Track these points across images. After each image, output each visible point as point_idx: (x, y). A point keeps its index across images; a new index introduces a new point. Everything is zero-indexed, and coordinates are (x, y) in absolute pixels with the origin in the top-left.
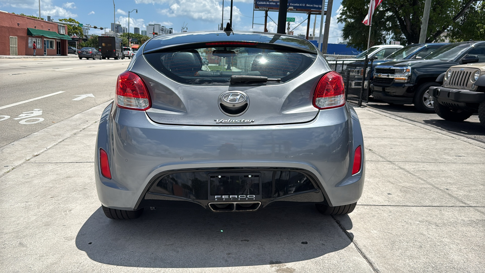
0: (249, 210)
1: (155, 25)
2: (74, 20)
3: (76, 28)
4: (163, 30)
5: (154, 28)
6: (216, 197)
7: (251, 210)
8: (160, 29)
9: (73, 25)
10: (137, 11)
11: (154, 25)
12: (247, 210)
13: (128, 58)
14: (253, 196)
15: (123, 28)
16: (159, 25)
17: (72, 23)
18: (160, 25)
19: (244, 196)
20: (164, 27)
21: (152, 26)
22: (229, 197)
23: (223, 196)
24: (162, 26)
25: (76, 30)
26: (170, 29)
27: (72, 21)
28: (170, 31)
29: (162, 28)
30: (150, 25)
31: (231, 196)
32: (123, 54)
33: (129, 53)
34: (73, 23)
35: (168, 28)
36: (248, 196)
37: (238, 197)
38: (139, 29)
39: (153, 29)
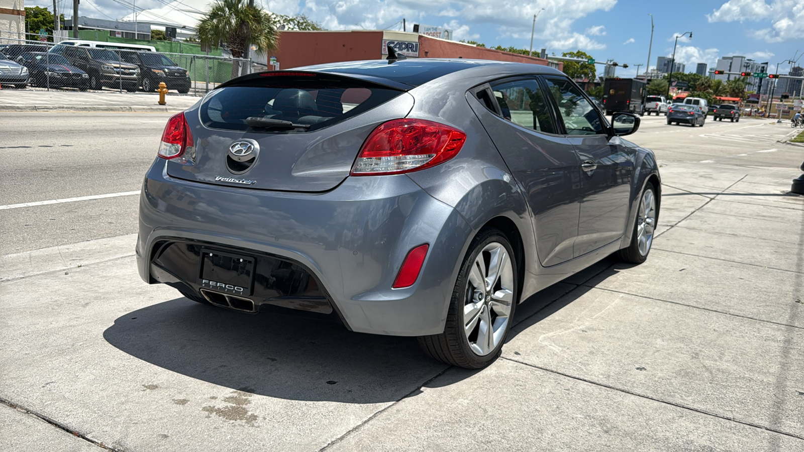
0: (246, 311)
1: (734, 58)
2: (585, 53)
3: (586, 67)
4: (749, 66)
5: (731, 63)
6: (204, 281)
7: (248, 311)
8: (743, 64)
9: (582, 62)
10: (691, 35)
11: (732, 58)
12: (245, 310)
13: (654, 114)
14: (241, 289)
15: (677, 64)
16: (742, 57)
17: (580, 59)
18: (745, 58)
19: (232, 287)
20: (751, 60)
21: (728, 60)
22: (217, 284)
23: (211, 282)
24: (748, 60)
25: (584, 70)
26: (762, 64)
27: (582, 55)
28: (763, 67)
29: (747, 63)
30: (724, 58)
31: (218, 283)
32: (644, 106)
33: (657, 105)
34: (583, 58)
35: (760, 63)
36: (236, 288)
37: (225, 286)
38: (706, 65)
39: (729, 64)
